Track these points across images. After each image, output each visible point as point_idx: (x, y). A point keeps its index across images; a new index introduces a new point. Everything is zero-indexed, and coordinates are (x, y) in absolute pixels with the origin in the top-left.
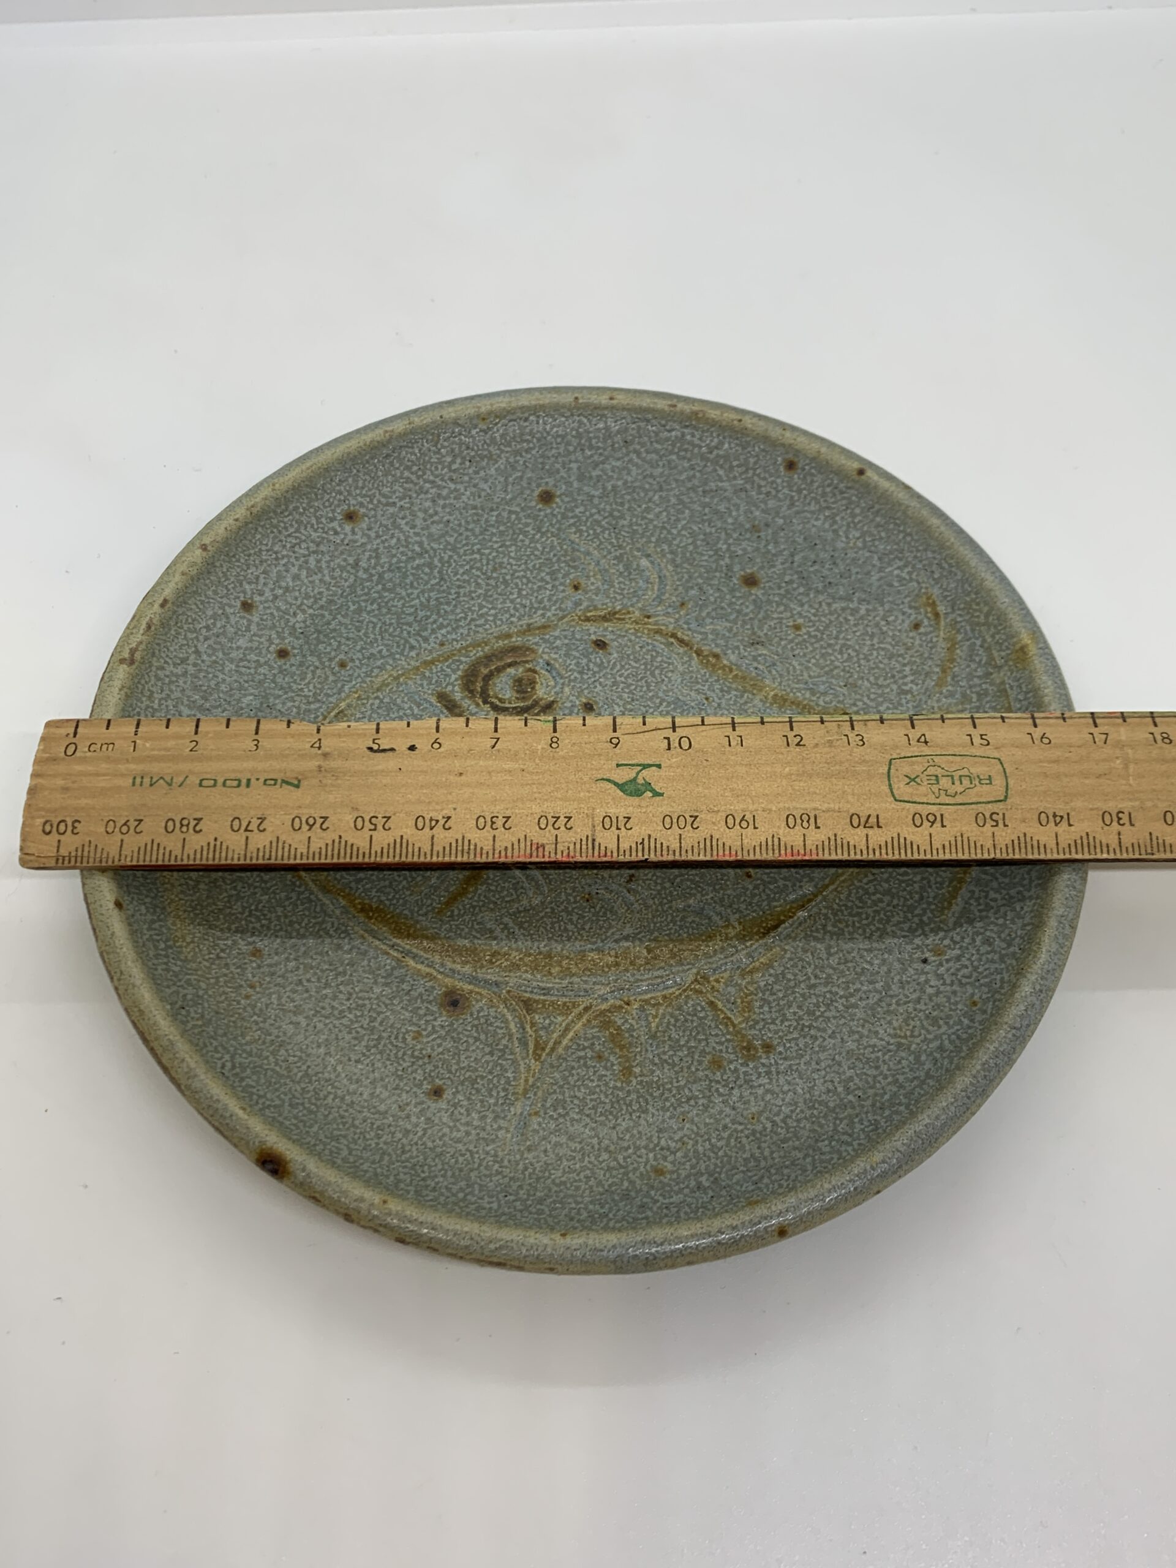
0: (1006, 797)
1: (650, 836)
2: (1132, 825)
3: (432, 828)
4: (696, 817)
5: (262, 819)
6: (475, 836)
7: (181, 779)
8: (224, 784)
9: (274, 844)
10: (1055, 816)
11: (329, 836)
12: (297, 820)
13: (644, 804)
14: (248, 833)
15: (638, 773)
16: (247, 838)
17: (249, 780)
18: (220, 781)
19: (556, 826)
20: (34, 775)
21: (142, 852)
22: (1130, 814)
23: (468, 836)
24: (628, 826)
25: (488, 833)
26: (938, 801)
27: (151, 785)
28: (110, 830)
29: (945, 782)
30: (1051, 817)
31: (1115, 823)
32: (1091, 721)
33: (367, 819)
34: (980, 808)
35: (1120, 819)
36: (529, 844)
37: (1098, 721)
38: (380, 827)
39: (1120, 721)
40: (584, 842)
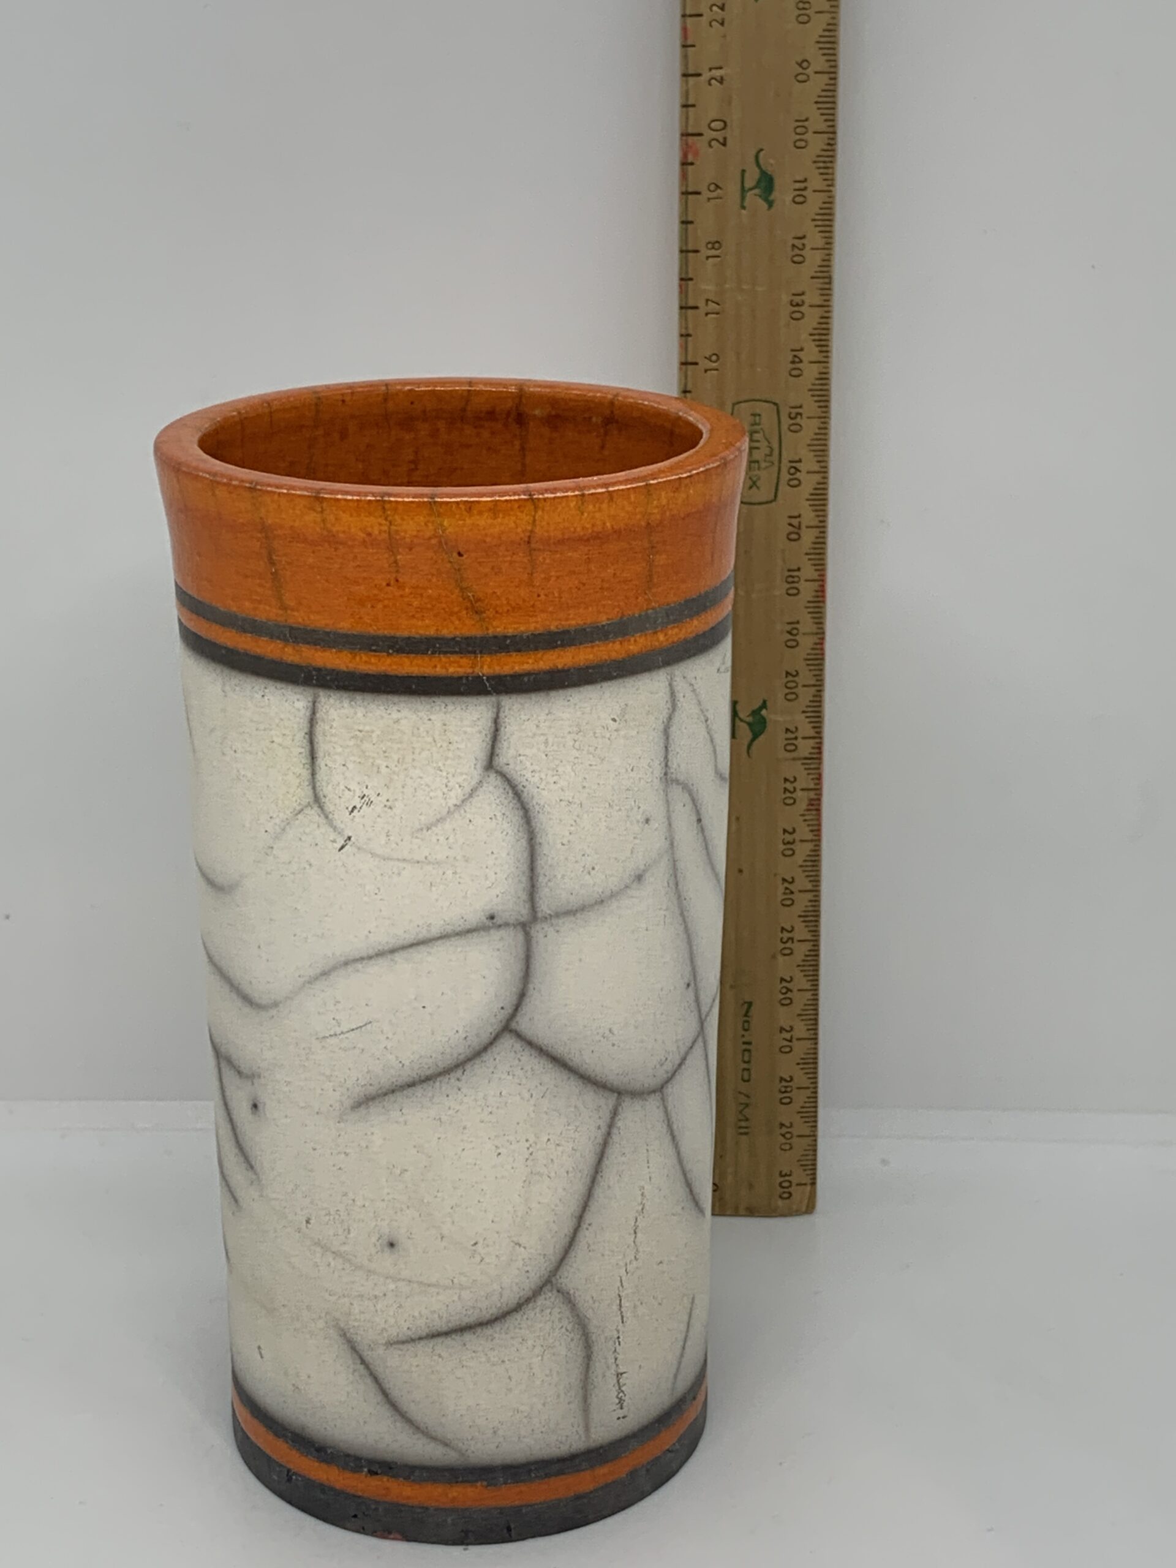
0: (775, 404)
1: (804, 712)
2: (803, 294)
3: (792, 893)
4: (788, 674)
5: (782, 1029)
6: (799, 858)
7: (742, 1096)
8: (748, 1062)
9: (804, 1017)
10: (793, 362)
11: (798, 975)
12: (784, 1002)
13: (773, 717)
14: (794, 1040)
15: (741, 720)
16: (798, 1039)
17: (744, 1043)
18: (746, 1066)
19: (792, 790)
20: (736, 1213)
21: (807, 1120)
22: (794, 295)
23: (800, 863)
24: (794, 730)
25: (798, 847)
26: (776, 463)
27: (747, 1120)
28: (787, 1147)
29: (757, 455)
30: (794, 366)
31: (802, 309)
32: (690, 312)
33: (783, 946)
34: (784, 427)
35: (798, 305)
36: (806, 813)
37: (691, 303)
38: (790, 935)
39: (690, 283)
40: (807, 766)
